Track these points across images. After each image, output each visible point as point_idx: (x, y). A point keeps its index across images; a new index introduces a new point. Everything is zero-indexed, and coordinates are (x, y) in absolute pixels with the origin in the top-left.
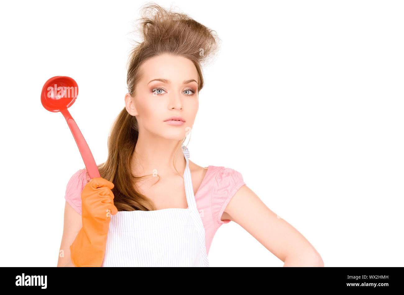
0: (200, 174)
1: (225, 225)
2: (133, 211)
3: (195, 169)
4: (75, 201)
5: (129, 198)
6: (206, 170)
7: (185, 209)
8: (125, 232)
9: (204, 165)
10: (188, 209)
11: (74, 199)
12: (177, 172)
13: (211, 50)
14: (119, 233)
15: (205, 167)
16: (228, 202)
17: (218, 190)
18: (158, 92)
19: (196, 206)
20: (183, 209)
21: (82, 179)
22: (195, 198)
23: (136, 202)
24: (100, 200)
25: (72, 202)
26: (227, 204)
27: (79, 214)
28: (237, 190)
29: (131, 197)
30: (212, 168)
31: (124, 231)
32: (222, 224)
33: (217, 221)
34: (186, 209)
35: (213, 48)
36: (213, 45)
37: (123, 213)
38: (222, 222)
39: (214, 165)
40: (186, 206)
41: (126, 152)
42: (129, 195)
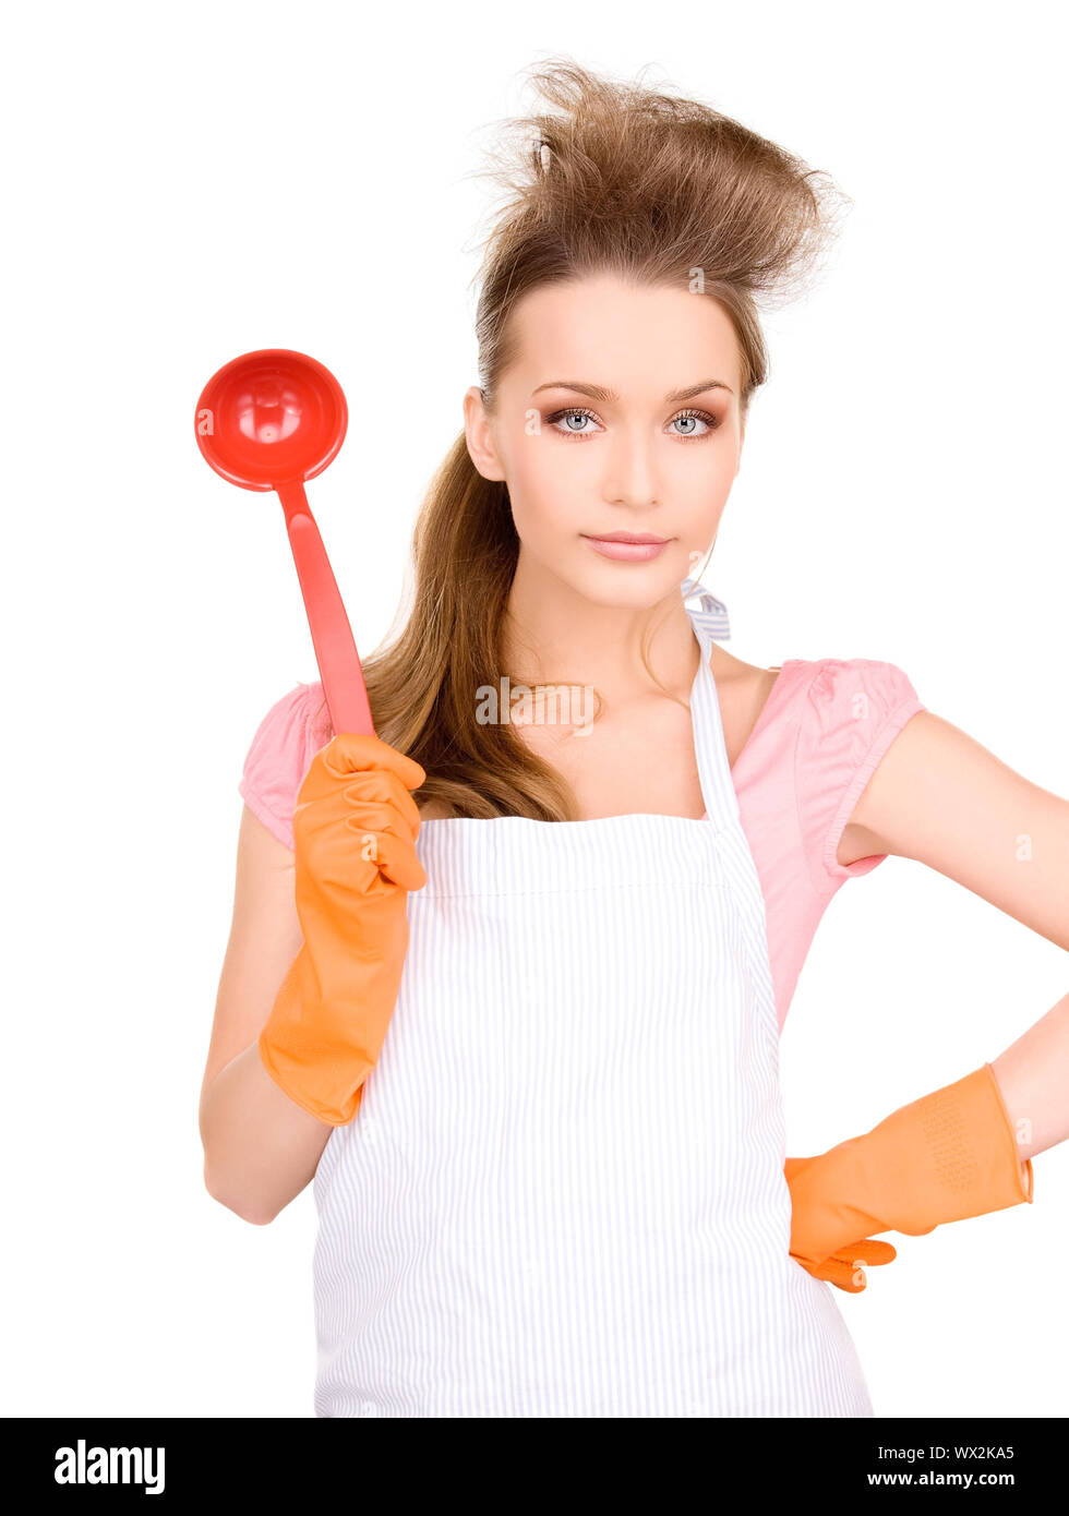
0: (750, 691)
1: (858, 886)
2: (497, 819)
3: (733, 673)
4: (272, 799)
5: (476, 764)
6: (771, 677)
7: (693, 821)
8: (465, 897)
9: (764, 660)
10: (706, 823)
11: (269, 792)
12: (659, 684)
13: (799, 252)
14: (439, 900)
15: (772, 668)
16: (866, 782)
17: (822, 738)
18: (573, 424)
19: (736, 813)
20: (687, 820)
21: (305, 713)
22: (734, 782)
23: (502, 783)
24: (344, 819)
25: (264, 804)
26: (859, 793)
27: (288, 848)
28: (898, 730)
29: (486, 760)
30: (795, 669)
31: (460, 893)
32: (843, 879)
33: (824, 864)
34: (699, 822)
35: (805, 243)
36: (806, 233)
37: (457, 826)
38: (845, 871)
39: (804, 659)
40: (698, 810)
41: (483, 590)
42: (480, 752)
